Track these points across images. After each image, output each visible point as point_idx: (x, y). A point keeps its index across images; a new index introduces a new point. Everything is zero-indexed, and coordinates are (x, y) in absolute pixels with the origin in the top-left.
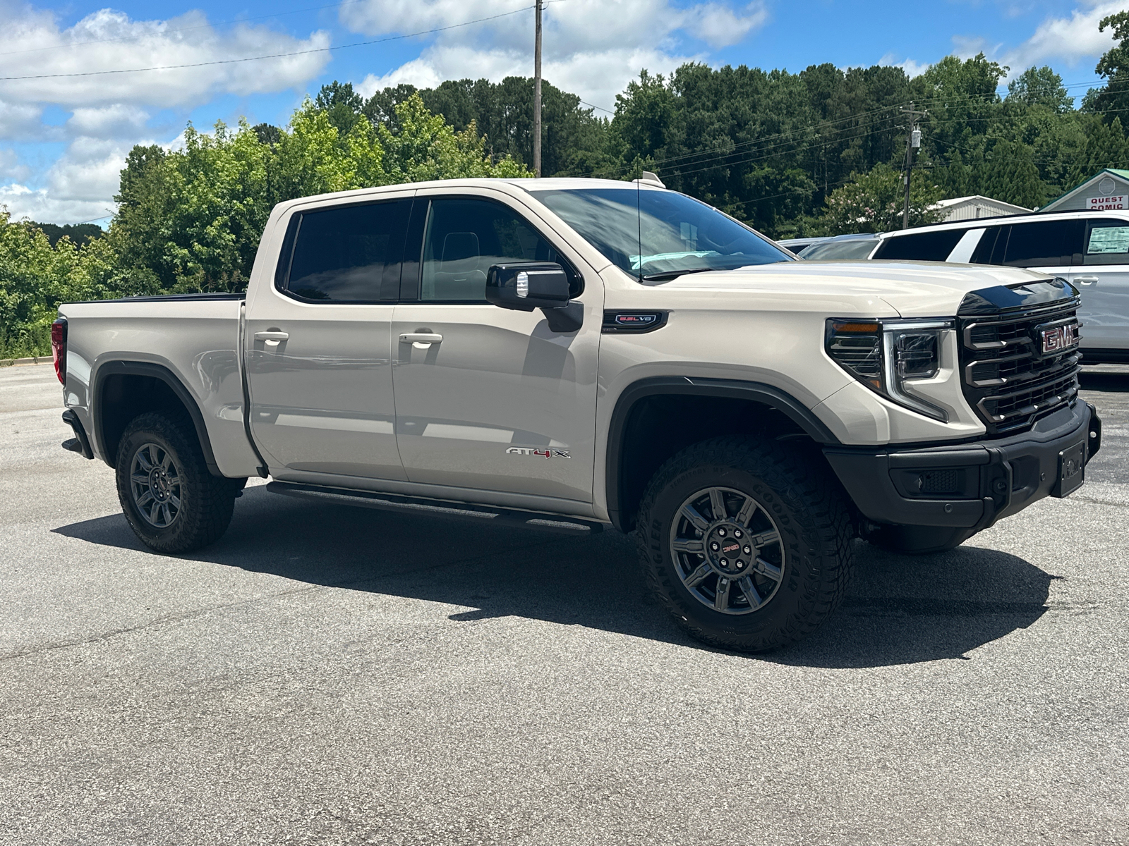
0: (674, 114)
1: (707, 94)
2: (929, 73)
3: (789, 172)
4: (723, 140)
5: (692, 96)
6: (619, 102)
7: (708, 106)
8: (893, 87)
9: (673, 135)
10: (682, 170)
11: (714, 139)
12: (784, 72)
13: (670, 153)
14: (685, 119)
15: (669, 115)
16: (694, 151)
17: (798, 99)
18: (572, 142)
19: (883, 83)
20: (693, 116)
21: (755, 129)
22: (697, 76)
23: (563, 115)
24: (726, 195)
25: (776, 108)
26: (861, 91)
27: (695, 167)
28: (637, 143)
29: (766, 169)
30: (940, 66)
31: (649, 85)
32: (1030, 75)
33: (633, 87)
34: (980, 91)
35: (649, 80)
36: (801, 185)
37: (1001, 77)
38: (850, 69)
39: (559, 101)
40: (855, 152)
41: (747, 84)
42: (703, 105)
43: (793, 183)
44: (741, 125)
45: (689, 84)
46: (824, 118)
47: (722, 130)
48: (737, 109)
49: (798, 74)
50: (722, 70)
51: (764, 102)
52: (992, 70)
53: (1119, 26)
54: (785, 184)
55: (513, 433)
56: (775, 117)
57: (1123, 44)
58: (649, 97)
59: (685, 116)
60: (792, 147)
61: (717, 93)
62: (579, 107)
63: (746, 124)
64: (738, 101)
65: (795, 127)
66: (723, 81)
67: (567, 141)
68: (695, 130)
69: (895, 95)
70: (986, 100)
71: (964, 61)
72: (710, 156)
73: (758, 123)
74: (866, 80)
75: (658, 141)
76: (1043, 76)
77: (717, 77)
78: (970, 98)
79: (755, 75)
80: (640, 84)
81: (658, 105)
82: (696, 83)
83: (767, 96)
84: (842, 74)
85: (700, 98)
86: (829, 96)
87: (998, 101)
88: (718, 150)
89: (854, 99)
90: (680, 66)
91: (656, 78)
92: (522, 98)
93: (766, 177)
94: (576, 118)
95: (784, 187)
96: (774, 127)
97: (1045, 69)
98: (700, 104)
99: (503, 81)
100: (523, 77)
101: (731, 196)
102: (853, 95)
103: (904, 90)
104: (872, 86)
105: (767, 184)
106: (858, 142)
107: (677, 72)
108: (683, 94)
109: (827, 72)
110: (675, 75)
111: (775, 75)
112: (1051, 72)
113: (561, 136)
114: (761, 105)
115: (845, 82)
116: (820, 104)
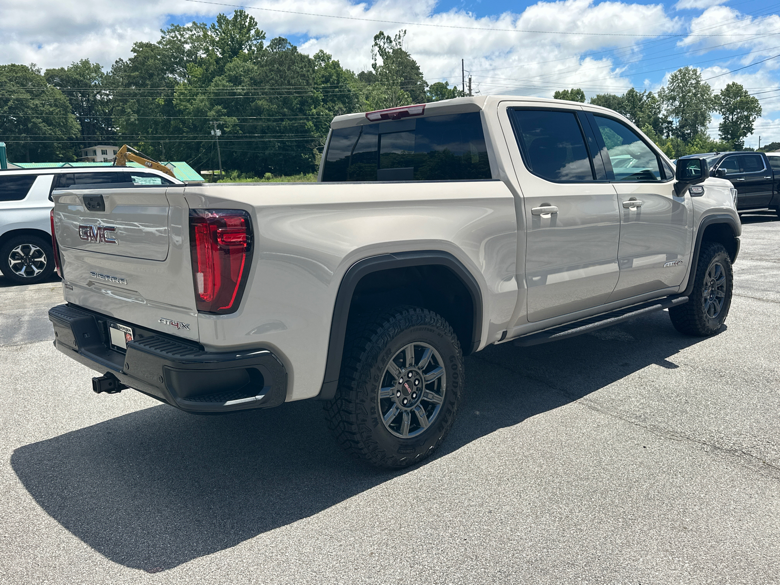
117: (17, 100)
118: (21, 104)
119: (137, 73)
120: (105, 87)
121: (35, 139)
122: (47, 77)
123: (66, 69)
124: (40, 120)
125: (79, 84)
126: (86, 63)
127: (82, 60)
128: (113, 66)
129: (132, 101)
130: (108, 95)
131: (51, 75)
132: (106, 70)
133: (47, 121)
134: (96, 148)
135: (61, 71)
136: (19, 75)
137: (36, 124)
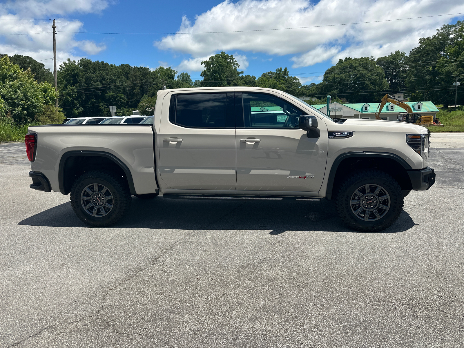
0: (81, 73)
1: (91, 68)
2: (156, 70)
3: (119, 95)
4: (98, 83)
5: (86, 68)
6: (61, 68)
7: (92, 72)
8: (147, 73)
9: (81, 80)
10: (85, 91)
11: (95, 82)
12: (114, 65)
13: (80, 86)
14: (84, 75)
15: (79, 74)
16: (88, 86)
17: (120, 73)
18: (42, 79)
19: (144, 72)
20: (87, 75)
21: (108, 81)
22: (88, 63)
23: (39, 70)
24: (100, 100)
25: (114, 75)
26: (138, 73)
27: (89, 91)
28: (68, 81)
29: (112, 93)
30: (159, 69)
31: (71, 63)
32: (183, 74)
33: (65, 63)
34: (171, 77)
35: (71, 62)
36: (123, 99)
37: (175, 74)
38: (134, 66)
39: (37, 65)
40: (138, 91)
41: (104, 67)
42: (91, 72)
43: (120, 98)
44: (103, 79)
45: (85, 65)
46: (127, 80)
47: (97, 80)
48: (102, 74)
49: (119, 66)
50: (96, 62)
51: (110, 73)
52: (173, 72)
53: (206, 64)
54: (118, 98)
55: (290, 171)
56: (114, 78)
57: (207, 69)
58: (72, 67)
59: (84, 74)
60: (120, 88)
61: (95, 68)
62: (44, 67)
63: (105, 79)
64: (102, 72)
65: (120, 82)
66: (96, 65)
67: (41, 78)
68: (88, 79)
69: (148, 75)
70: (172, 80)
71: (165, 68)
72: (94, 88)
73: (109, 79)
74: (139, 70)
75: (75, 81)
76: (186, 75)
77: (95, 64)
78: (168, 79)
79: (107, 65)
80: (67, 63)
81: (75, 70)
82: (88, 65)
83: (111, 71)
84: (132, 68)
85: (89, 69)
86: (128, 74)
87: (175, 80)
88: (97, 87)
89: (136, 75)
90: (81, 59)
91: (73, 61)
92: (22, 62)
93: (112, 96)
94: (44, 71)
95: (118, 99)
96: (113, 81)
97: (186, 73)
98: (89, 71)
99: (14, 56)
100: (22, 55)
101: (101, 101)
102: (136, 74)
103: (150, 74)
104: (141, 72)
105: (112, 98)
106: (138, 88)
107: (80, 60)
108: (83, 68)
109: (127, 66)
110: (79, 61)
111: (112, 65)
112: (188, 74)
113: (38, 76)
114: (109, 74)
115: (133, 70)
116: (126, 76)
117: (361, 74)
118: (363, 75)
119: (419, 55)
120: (406, 63)
121: (366, 92)
122: (378, 61)
123: (387, 57)
124: (369, 83)
125: (392, 63)
126: (398, 53)
127: (396, 51)
128: (410, 52)
129: (413, 70)
130: (406, 68)
131: (380, 60)
132: (407, 54)
133: (373, 83)
134: (395, 95)
135: (385, 58)
136: (363, 62)
137: (367, 85)
